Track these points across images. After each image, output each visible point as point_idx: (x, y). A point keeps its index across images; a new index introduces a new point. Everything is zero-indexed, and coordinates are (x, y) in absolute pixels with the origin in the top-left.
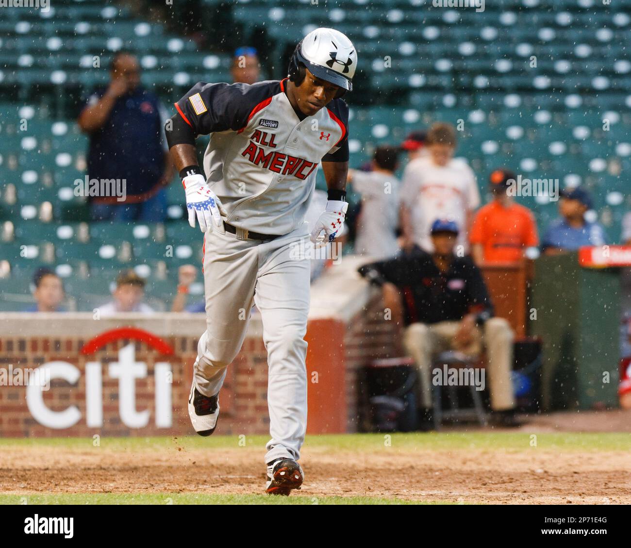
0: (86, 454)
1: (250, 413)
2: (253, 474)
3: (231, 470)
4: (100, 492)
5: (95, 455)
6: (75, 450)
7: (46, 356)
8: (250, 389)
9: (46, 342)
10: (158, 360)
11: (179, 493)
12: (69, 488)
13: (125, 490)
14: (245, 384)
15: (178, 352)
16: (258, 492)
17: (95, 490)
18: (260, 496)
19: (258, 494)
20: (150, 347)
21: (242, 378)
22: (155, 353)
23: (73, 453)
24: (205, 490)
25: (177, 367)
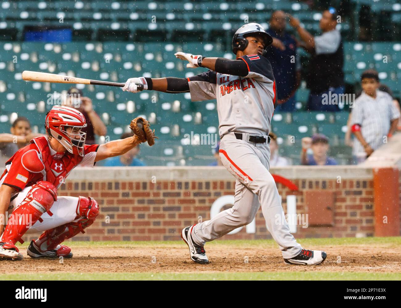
0: (247, 249)
1: (344, 224)
2: (348, 260)
3: (335, 258)
4: (258, 271)
5: (253, 249)
6: (241, 247)
7: (222, 191)
8: (343, 210)
9: (222, 183)
10: (288, 193)
11: (305, 271)
12: (239, 269)
13: (273, 270)
14: (340, 207)
15: (300, 189)
16: (352, 271)
17: (254, 270)
18: (353, 273)
19: (352, 272)
20: (284, 186)
21: (338, 204)
22: (287, 189)
23: (239, 249)
24: (320, 270)
25: (299, 198)
